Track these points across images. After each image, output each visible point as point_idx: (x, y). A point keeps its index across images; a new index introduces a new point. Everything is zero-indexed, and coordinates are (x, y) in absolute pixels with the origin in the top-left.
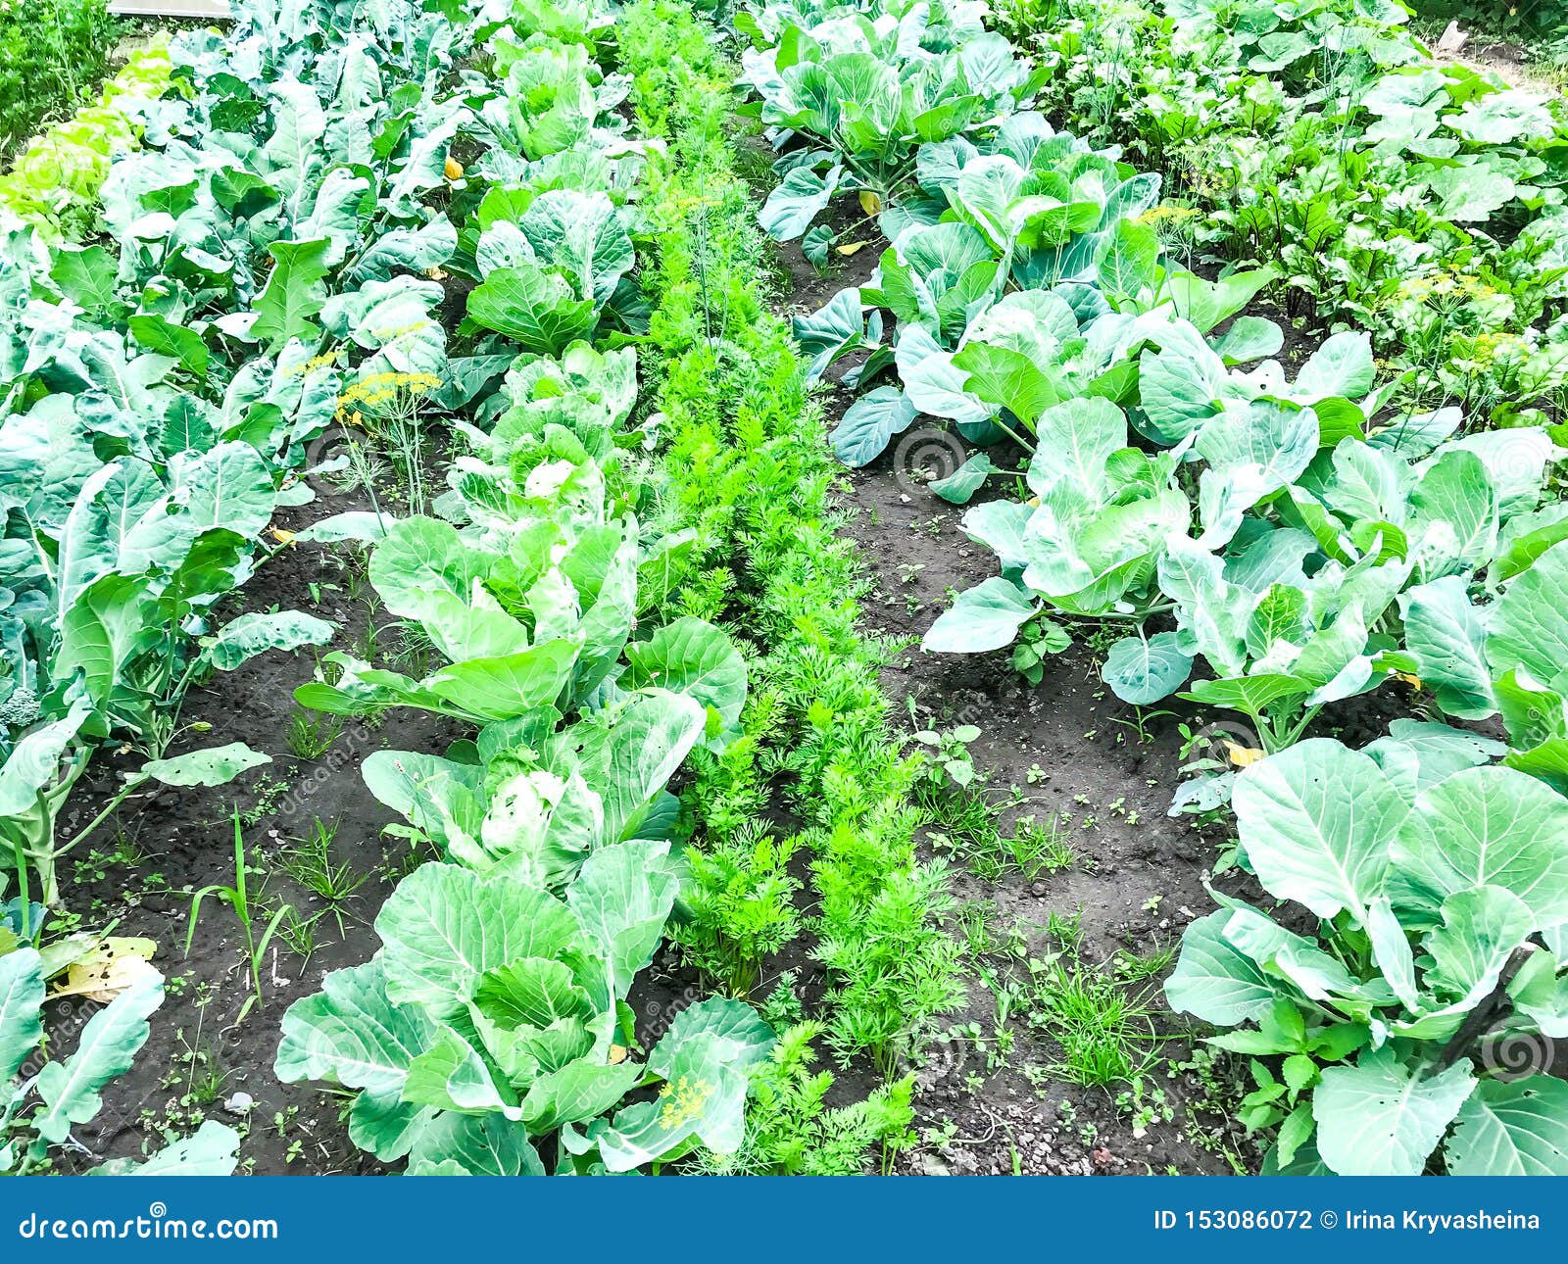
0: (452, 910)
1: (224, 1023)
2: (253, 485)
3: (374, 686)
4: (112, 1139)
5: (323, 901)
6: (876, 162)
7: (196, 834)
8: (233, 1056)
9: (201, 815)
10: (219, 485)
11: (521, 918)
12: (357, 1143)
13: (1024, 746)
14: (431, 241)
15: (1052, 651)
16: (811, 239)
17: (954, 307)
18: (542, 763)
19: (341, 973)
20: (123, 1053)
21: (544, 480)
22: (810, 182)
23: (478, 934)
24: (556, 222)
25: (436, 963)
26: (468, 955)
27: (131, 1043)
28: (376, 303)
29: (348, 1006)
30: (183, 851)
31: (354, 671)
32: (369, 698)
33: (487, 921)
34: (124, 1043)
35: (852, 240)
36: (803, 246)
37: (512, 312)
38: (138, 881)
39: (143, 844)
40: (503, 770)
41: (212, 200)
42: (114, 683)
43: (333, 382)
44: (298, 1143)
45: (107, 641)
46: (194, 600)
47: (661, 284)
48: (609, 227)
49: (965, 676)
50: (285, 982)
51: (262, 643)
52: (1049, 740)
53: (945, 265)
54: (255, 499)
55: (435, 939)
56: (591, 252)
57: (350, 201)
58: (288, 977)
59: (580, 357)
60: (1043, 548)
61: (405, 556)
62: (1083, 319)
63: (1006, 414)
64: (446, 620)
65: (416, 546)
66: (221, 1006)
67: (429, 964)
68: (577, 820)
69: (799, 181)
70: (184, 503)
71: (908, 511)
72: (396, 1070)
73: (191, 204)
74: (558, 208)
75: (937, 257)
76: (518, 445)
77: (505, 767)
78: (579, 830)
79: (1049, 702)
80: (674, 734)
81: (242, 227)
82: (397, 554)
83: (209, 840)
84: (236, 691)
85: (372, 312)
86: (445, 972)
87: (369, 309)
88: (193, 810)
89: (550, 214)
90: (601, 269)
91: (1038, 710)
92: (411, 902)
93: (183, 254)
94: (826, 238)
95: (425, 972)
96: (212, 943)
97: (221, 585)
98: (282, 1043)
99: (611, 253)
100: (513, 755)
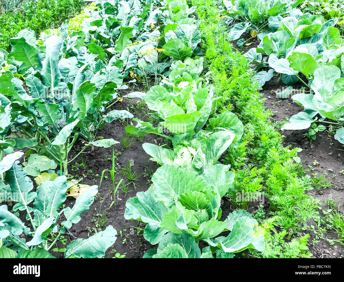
0: (171, 177)
1: (106, 208)
2: (117, 77)
3: (145, 127)
4: (79, 233)
5: (130, 181)
6: (257, 22)
7: (99, 162)
8: (108, 216)
9: (101, 158)
10: (109, 76)
11: (190, 181)
12: (145, 238)
13: (311, 156)
14: (154, 35)
15: (320, 131)
16: (239, 42)
17: (282, 51)
18: (190, 145)
19: (141, 193)
20: (87, 205)
21: (183, 85)
22: (240, 27)
23: (178, 185)
24: (183, 32)
25: (166, 192)
26: (175, 190)
27: (89, 203)
28: (142, 46)
29: (142, 202)
30: (96, 166)
31: (140, 123)
32: (143, 130)
33: (181, 181)
34: (87, 203)
35: (249, 43)
36: (237, 44)
37: (173, 51)
38: (86, 172)
39: (87, 163)
40: (179, 147)
41: (105, 25)
42: (85, 116)
43: (136, 56)
44: (125, 239)
45: (85, 103)
46: (102, 103)
47: (207, 46)
48: (196, 32)
49: (291, 139)
50: (121, 199)
51: (118, 116)
52: (318, 155)
53: (279, 41)
54: (118, 80)
55: (166, 185)
56: (192, 37)
57: (137, 23)
58: (121, 198)
59: (188, 61)
60: (318, 103)
61: (153, 96)
62: (320, 52)
63: (300, 74)
64: (165, 109)
65: (156, 93)
66: (105, 203)
67: (164, 192)
68: (199, 160)
69: (238, 27)
70: (104, 72)
71: (270, 100)
72: (154, 221)
73: (101, 25)
74: (183, 28)
75: (277, 39)
76: (176, 77)
77: (180, 146)
78: (201, 163)
79: (316, 146)
80: (224, 141)
81: (112, 31)
82: (151, 95)
83: (102, 164)
84: (109, 131)
85: (141, 48)
86: (168, 195)
87: (140, 48)
88: (99, 157)
89: (181, 30)
90: (193, 43)
91: (313, 147)
92: (160, 174)
93: (100, 34)
94: (243, 41)
95: (164, 194)
96: (103, 188)
97: (110, 99)
98: (126, 209)
99: (195, 39)
100: (182, 142)
